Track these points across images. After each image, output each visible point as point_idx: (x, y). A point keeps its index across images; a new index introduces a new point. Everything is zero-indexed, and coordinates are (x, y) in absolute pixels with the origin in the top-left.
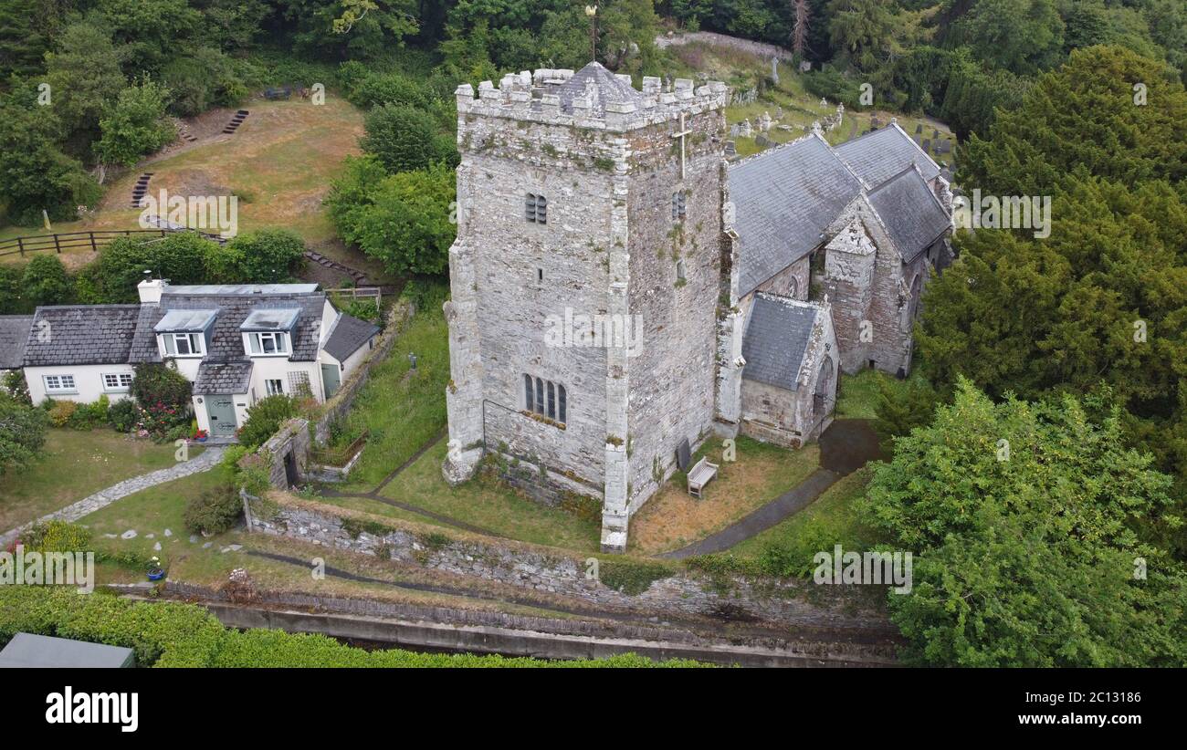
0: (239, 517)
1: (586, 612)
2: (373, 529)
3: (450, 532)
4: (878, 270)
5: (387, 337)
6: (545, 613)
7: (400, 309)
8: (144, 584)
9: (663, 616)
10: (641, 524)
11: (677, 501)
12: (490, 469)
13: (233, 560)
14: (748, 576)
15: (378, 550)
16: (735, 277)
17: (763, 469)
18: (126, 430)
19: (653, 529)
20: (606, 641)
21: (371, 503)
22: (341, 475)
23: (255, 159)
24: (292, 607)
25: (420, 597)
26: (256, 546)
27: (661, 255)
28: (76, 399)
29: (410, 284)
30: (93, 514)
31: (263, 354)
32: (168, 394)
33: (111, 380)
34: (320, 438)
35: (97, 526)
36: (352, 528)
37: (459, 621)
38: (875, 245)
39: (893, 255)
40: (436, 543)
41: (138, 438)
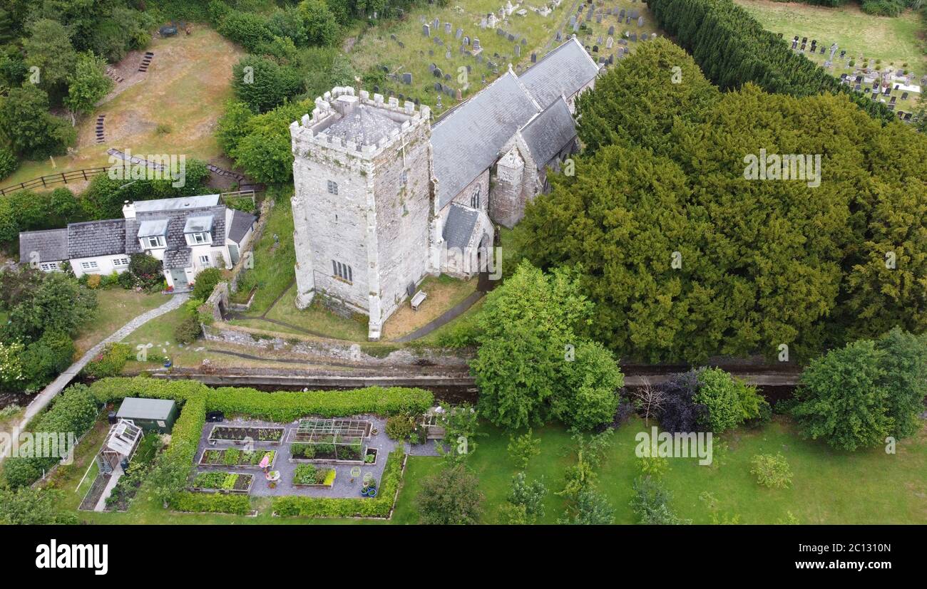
0: (200, 335)
1: (362, 367)
2: (265, 337)
3: (301, 337)
4: (525, 173)
5: (261, 223)
6: (344, 369)
7: (267, 205)
8: (163, 369)
9: (395, 366)
10: (388, 326)
11: (406, 313)
12: (318, 302)
13: (202, 355)
14: (431, 348)
15: (268, 346)
16: (437, 201)
17: (449, 292)
18: (130, 288)
19: (393, 328)
20: (370, 378)
21: (262, 323)
22: (246, 308)
23: (165, 96)
24: (232, 374)
25: (289, 366)
26: (211, 347)
27: (394, 206)
28: (100, 273)
29: (271, 188)
30: (128, 336)
31: (196, 244)
32: (150, 269)
33: (116, 262)
34: (233, 289)
35: (133, 342)
36: (256, 337)
37: (307, 374)
38: (524, 161)
39: (533, 166)
40: (294, 342)
41: (137, 292)
